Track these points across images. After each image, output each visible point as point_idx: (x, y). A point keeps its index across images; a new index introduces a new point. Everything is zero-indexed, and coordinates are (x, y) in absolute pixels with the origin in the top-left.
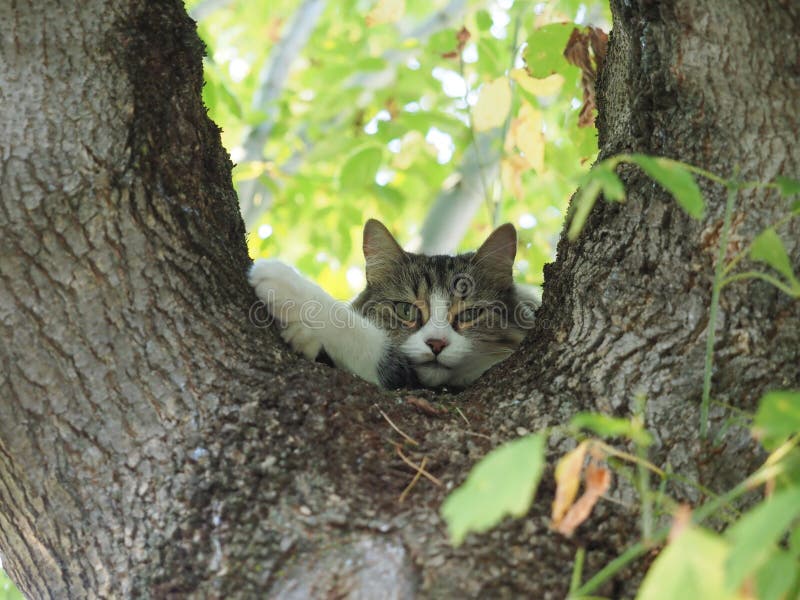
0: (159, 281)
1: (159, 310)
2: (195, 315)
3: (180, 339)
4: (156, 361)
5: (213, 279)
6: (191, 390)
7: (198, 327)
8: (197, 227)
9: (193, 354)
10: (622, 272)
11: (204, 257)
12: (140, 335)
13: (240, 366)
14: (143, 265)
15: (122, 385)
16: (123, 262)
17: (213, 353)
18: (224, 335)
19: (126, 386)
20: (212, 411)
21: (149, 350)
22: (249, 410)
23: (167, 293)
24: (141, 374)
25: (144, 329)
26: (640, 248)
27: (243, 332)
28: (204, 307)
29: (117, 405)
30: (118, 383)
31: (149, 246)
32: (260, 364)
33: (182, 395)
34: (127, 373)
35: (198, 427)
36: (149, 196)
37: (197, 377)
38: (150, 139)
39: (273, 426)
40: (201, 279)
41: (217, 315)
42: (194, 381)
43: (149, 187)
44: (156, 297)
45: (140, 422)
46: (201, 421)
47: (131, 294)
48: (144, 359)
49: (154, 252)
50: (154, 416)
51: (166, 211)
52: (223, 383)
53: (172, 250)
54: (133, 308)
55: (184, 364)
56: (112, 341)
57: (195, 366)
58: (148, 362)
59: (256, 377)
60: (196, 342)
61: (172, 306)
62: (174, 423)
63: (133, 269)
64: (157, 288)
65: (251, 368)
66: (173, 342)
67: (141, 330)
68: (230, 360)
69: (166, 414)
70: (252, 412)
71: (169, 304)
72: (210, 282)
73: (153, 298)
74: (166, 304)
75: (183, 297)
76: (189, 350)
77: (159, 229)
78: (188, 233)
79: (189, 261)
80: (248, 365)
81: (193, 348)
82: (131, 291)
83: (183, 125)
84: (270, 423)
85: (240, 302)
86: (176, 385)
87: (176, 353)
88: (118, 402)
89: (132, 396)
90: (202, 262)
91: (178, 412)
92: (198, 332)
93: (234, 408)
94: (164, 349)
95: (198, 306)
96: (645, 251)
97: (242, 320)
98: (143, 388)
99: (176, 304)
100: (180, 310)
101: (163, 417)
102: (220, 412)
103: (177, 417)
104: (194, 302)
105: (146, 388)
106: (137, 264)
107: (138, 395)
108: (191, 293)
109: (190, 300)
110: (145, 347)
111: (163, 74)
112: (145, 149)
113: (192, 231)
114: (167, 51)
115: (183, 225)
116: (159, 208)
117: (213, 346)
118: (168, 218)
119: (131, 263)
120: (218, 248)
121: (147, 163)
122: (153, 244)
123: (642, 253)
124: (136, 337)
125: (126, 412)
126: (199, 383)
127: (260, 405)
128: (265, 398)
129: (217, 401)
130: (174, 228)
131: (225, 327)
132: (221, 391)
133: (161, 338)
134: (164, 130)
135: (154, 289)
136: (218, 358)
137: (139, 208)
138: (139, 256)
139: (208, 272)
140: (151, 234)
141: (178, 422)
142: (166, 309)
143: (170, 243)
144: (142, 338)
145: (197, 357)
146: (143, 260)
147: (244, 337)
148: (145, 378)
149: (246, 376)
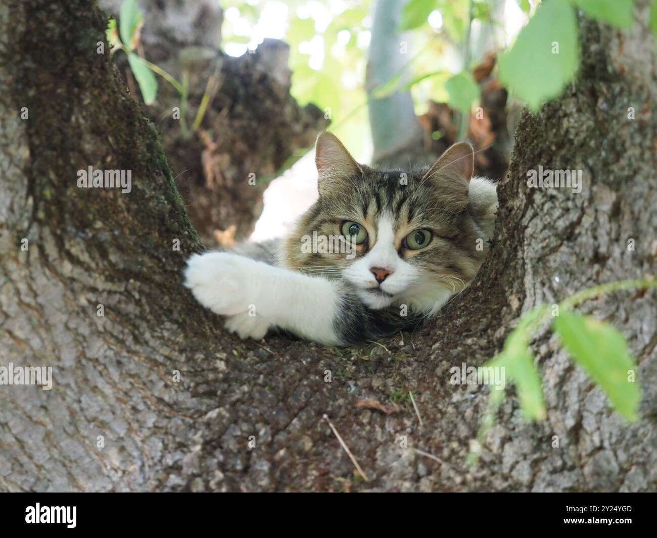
0: (85, 330)
1: (90, 360)
2: (128, 352)
3: (114, 385)
4: (93, 414)
5: (144, 300)
6: (133, 435)
7: (132, 367)
8: (120, 248)
9: (131, 397)
10: (571, 254)
11: (132, 281)
12: (73, 390)
13: (181, 397)
14: (64, 318)
15: (62, 444)
16: (43, 321)
17: (150, 390)
18: (162, 364)
19: (65, 443)
20: (156, 460)
21: (84, 405)
22: (192, 459)
23: (95, 337)
24: (80, 429)
25: (76, 383)
26: (589, 233)
27: (181, 351)
28: (136, 340)
29: (60, 461)
30: (58, 443)
31: (69, 293)
32: (202, 389)
33: (125, 444)
34: (65, 431)
35: (144, 478)
36: (60, 243)
37: (138, 421)
38: (52, 176)
39: (217, 480)
40: (131, 308)
41: (152, 343)
42: (135, 426)
43: (58, 232)
44: (83, 347)
45: (85, 476)
46: (147, 469)
47: (56, 350)
48: (80, 413)
49: (76, 299)
50: (99, 469)
51: (82, 251)
52: (164, 423)
53: (94, 290)
54: (61, 364)
55: (122, 410)
56: (45, 404)
57: (134, 409)
58: (86, 417)
59: (199, 407)
60: (131, 384)
61: (102, 351)
62: (120, 473)
63: (55, 325)
64: (84, 337)
65: (193, 396)
66: (108, 390)
67: (73, 385)
68: (171, 392)
69: (111, 465)
70: (196, 461)
71: (99, 350)
72: (141, 306)
73: (81, 348)
74: (95, 350)
75: (112, 335)
76: (126, 393)
77: (77, 272)
78: (110, 262)
79: (115, 292)
80: (189, 395)
81: (130, 390)
82: (56, 347)
83: (89, 143)
84: (214, 477)
85: (175, 315)
86: (116, 433)
87: (112, 401)
88: (62, 459)
89: (74, 452)
90: (130, 287)
91: (123, 462)
92: (133, 372)
93: (178, 456)
94: (100, 398)
95: (129, 341)
96: (595, 238)
97: (180, 339)
98: (84, 442)
99: (106, 347)
100: (110, 353)
101: (109, 467)
102: (164, 461)
103: (122, 467)
104: (125, 337)
105: (87, 442)
106: (58, 318)
107: (81, 451)
108: (120, 328)
109: (121, 337)
110: (79, 402)
111: (59, 91)
112: (48, 193)
113: (113, 258)
114: (60, 66)
115: (104, 255)
116: (74, 251)
117: (151, 381)
118: (85, 257)
119: (52, 321)
120: (146, 259)
121: (53, 208)
122: (73, 291)
123: (591, 241)
124: (69, 392)
125: (71, 467)
126: (141, 427)
127: (203, 449)
128: (208, 438)
129: (160, 445)
130: (93, 265)
131: (162, 355)
132: (163, 431)
133: (95, 389)
134: (67, 161)
135: (81, 339)
136: (157, 394)
137: (50, 259)
138: (59, 310)
139: (137, 296)
140: (68, 282)
141: (124, 472)
142: (96, 356)
143: (91, 282)
144: (75, 394)
145: (134, 399)
146: (63, 313)
147: (183, 358)
148: (84, 432)
149: (188, 409)
